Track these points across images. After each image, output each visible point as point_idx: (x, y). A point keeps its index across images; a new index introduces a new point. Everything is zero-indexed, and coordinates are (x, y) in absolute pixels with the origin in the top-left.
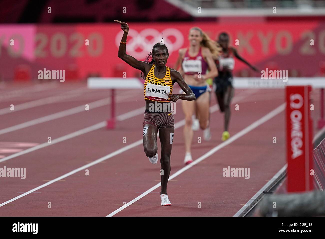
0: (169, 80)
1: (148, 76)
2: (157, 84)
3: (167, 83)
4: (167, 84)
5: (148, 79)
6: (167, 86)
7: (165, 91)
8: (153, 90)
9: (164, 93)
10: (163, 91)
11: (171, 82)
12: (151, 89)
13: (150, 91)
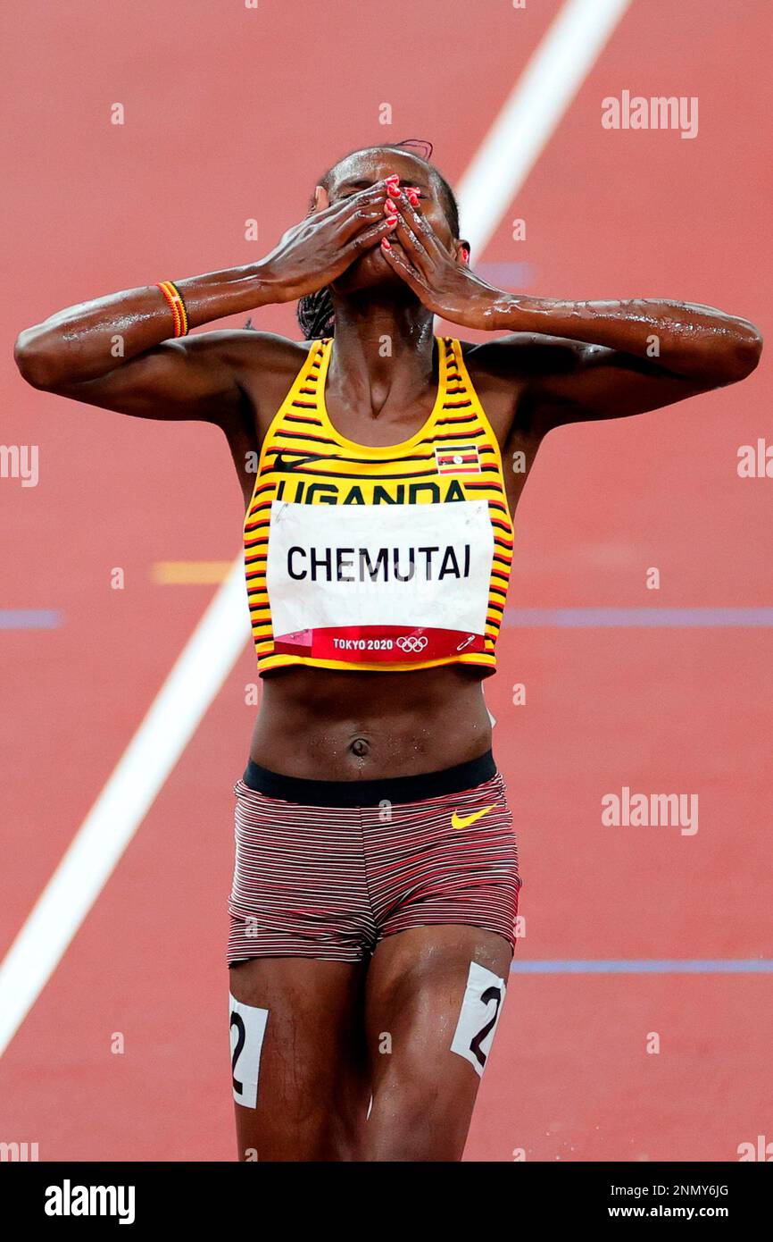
0: (479, 442)
1: (270, 441)
2: (361, 502)
3: (455, 476)
4: (463, 479)
5: (280, 466)
6: (461, 498)
7: (450, 551)
8: (330, 563)
9: (436, 569)
10: (425, 554)
11: (495, 458)
12: (313, 550)
13: (309, 575)
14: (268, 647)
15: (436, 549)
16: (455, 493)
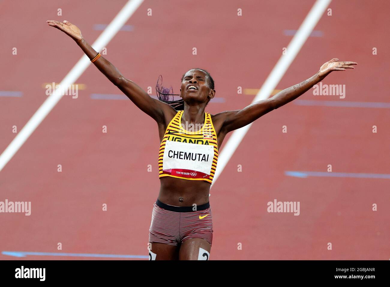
0: (213, 133)
1: (168, 128)
2: (186, 142)
3: (207, 140)
4: (209, 140)
5: (169, 133)
7: (204, 155)
8: (178, 155)
9: (201, 159)
10: (199, 155)
11: (216, 137)
12: (175, 151)
13: (173, 157)
14: (161, 172)
15: (201, 154)
16: (207, 143)
